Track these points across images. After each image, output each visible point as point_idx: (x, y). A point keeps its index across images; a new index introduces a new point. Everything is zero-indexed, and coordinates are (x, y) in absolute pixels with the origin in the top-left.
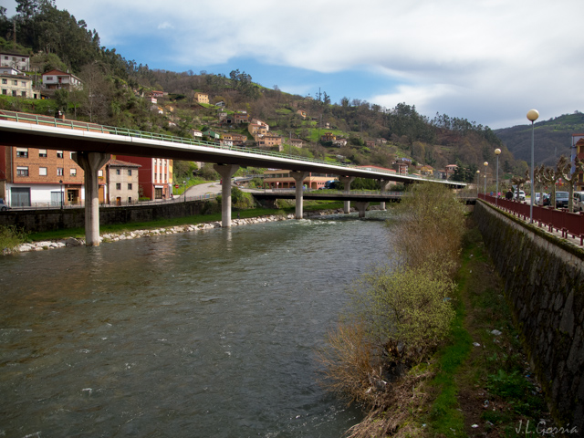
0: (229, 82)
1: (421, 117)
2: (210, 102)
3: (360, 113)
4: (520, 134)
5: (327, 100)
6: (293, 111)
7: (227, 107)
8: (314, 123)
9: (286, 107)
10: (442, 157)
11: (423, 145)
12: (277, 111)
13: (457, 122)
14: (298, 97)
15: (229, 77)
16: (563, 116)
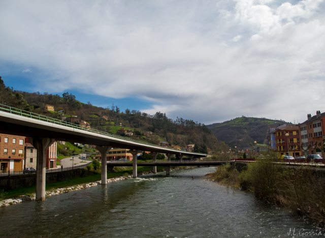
0: (62, 99)
1: (169, 120)
2: (55, 110)
3: (136, 118)
4: (217, 128)
5: (118, 110)
6: (99, 116)
7: (65, 113)
8: (113, 123)
9: (95, 114)
10: (182, 141)
11: (172, 135)
12: (90, 116)
13: (187, 122)
14: (102, 109)
15: (62, 97)
16: (237, 118)
